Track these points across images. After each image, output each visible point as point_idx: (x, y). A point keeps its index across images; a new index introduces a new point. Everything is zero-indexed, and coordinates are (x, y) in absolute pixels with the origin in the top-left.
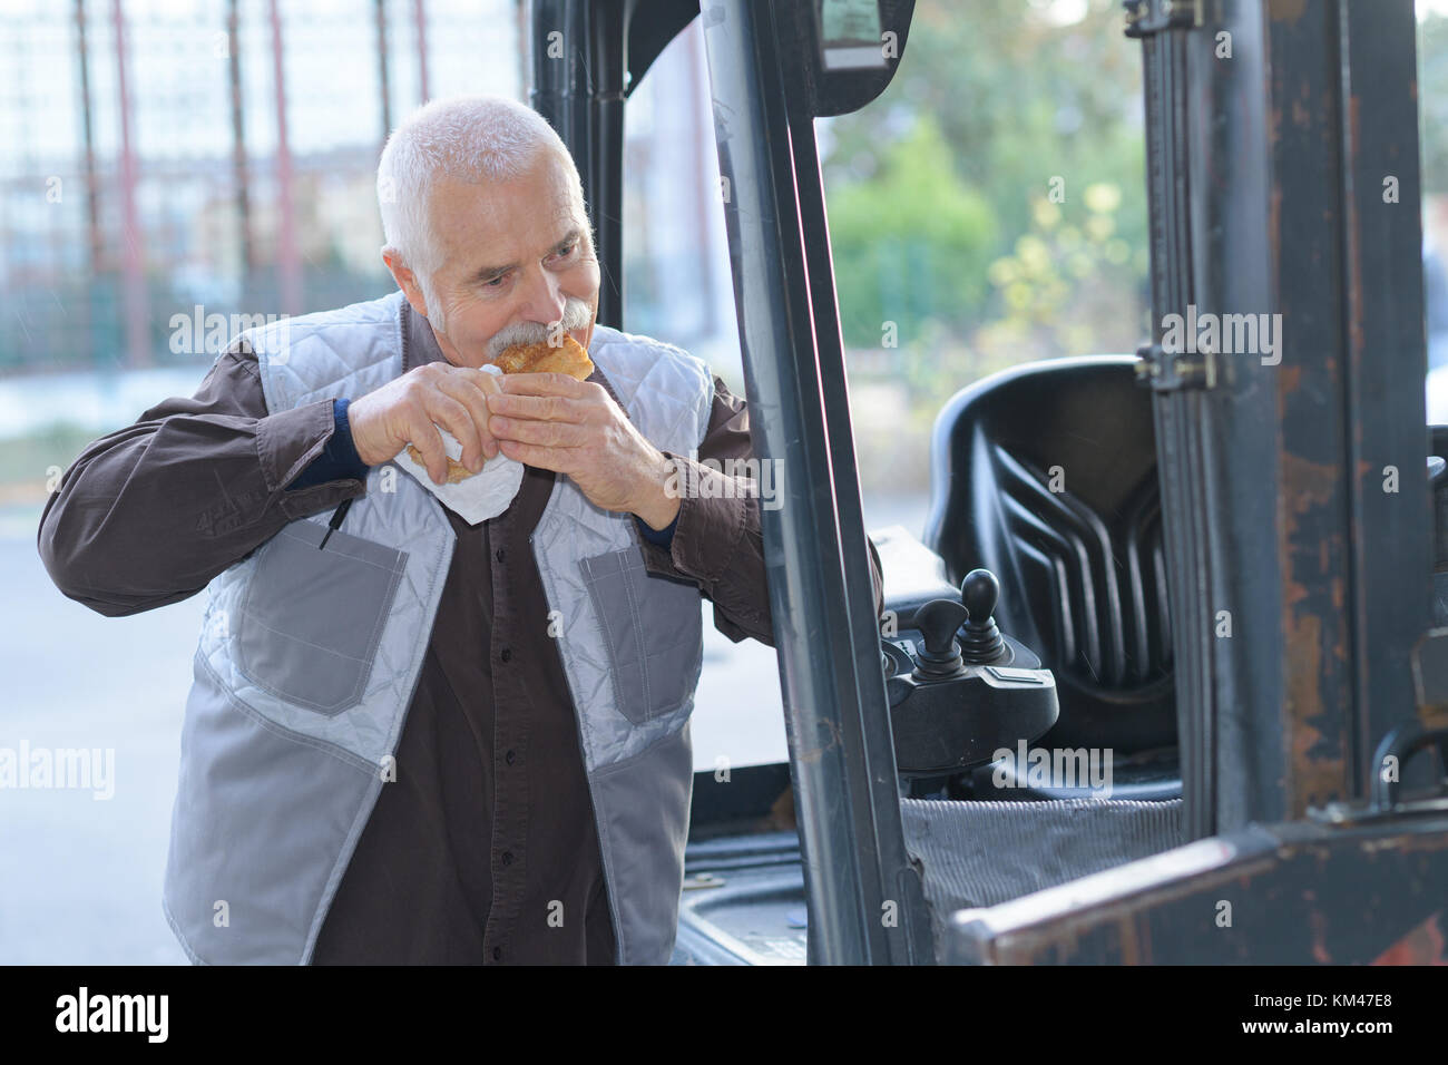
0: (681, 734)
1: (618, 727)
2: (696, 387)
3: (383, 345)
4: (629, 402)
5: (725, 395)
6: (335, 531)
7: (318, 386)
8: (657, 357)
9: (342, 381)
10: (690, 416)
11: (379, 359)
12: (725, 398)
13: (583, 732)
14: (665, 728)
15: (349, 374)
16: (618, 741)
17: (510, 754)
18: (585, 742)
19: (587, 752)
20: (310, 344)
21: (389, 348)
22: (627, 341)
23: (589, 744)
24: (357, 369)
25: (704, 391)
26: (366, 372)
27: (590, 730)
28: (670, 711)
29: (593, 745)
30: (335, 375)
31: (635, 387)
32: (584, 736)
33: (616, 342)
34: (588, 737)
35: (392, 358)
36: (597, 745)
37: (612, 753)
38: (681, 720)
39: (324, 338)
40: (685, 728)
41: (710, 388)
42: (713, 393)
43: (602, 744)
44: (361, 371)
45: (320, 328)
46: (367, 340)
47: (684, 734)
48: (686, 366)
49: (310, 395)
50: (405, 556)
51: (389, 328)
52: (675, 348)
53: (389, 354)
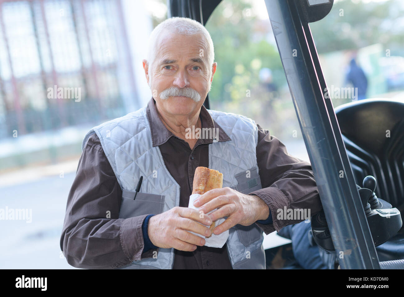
0: (261, 248)
1: (241, 248)
2: (252, 127)
3: (142, 125)
4: (230, 135)
5: (261, 129)
6: (138, 193)
7: (122, 144)
8: (237, 119)
9: (129, 141)
10: (252, 137)
11: (141, 130)
12: (262, 131)
13: (229, 251)
14: (256, 246)
15: (132, 137)
16: (241, 253)
17: (207, 262)
18: (230, 255)
19: (231, 258)
20: (116, 130)
21: (144, 126)
22: (225, 115)
23: (232, 255)
24: (134, 135)
25: (255, 129)
26: (137, 136)
27: (231, 250)
28: (256, 241)
29: (233, 255)
30: (127, 139)
31: (231, 130)
32: (230, 252)
33: (222, 115)
34: (231, 253)
35: (146, 129)
36: (235, 255)
37: (240, 257)
38: (260, 243)
39: (121, 126)
40: (262, 246)
41: (256, 128)
42: (258, 130)
43: (236, 254)
44: (135, 136)
45: (119, 123)
46: (135, 125)
47: (262, 248)
48: (247, 121)
49: (119, 148)
50: (164, 197)
51: (142, 119)
52: (242, 116)
53: (144, 128)
